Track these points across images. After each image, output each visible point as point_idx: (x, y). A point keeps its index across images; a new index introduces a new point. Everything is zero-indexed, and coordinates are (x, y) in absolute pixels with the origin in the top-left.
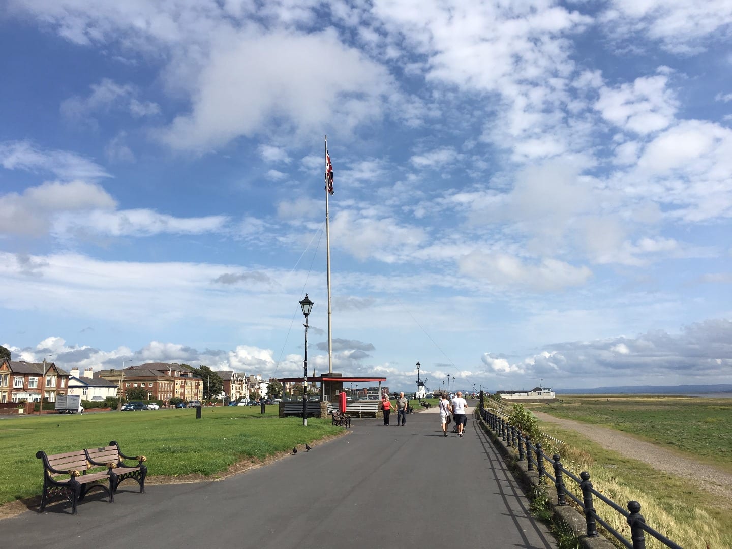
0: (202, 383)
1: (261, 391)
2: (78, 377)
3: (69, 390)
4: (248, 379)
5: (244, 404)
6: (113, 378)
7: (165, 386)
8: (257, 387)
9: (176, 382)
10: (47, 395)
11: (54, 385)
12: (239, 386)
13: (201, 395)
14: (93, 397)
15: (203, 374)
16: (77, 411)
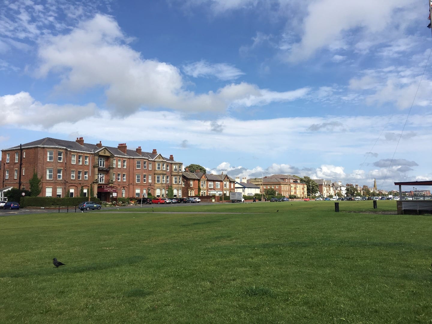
0: (306, 186)
1: (342, 191)
2: (239, 183)
3: (236, 189)
4: (333, 184)
5: (335, 199)
6: (257, 183)
7: (285, 188)
8: (339, 189)
9: (291, 186)
10: (225, 192)
11: (228, 187)
12: (328, 188)
13: (306, 193)
14: (248, 194)
15: (306, 181)
16: (241, 201)
